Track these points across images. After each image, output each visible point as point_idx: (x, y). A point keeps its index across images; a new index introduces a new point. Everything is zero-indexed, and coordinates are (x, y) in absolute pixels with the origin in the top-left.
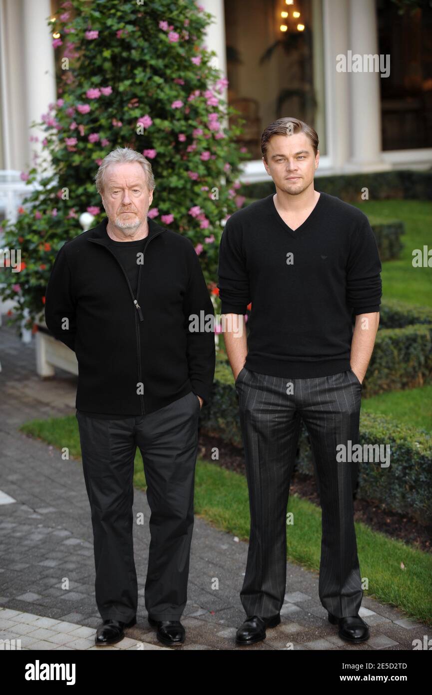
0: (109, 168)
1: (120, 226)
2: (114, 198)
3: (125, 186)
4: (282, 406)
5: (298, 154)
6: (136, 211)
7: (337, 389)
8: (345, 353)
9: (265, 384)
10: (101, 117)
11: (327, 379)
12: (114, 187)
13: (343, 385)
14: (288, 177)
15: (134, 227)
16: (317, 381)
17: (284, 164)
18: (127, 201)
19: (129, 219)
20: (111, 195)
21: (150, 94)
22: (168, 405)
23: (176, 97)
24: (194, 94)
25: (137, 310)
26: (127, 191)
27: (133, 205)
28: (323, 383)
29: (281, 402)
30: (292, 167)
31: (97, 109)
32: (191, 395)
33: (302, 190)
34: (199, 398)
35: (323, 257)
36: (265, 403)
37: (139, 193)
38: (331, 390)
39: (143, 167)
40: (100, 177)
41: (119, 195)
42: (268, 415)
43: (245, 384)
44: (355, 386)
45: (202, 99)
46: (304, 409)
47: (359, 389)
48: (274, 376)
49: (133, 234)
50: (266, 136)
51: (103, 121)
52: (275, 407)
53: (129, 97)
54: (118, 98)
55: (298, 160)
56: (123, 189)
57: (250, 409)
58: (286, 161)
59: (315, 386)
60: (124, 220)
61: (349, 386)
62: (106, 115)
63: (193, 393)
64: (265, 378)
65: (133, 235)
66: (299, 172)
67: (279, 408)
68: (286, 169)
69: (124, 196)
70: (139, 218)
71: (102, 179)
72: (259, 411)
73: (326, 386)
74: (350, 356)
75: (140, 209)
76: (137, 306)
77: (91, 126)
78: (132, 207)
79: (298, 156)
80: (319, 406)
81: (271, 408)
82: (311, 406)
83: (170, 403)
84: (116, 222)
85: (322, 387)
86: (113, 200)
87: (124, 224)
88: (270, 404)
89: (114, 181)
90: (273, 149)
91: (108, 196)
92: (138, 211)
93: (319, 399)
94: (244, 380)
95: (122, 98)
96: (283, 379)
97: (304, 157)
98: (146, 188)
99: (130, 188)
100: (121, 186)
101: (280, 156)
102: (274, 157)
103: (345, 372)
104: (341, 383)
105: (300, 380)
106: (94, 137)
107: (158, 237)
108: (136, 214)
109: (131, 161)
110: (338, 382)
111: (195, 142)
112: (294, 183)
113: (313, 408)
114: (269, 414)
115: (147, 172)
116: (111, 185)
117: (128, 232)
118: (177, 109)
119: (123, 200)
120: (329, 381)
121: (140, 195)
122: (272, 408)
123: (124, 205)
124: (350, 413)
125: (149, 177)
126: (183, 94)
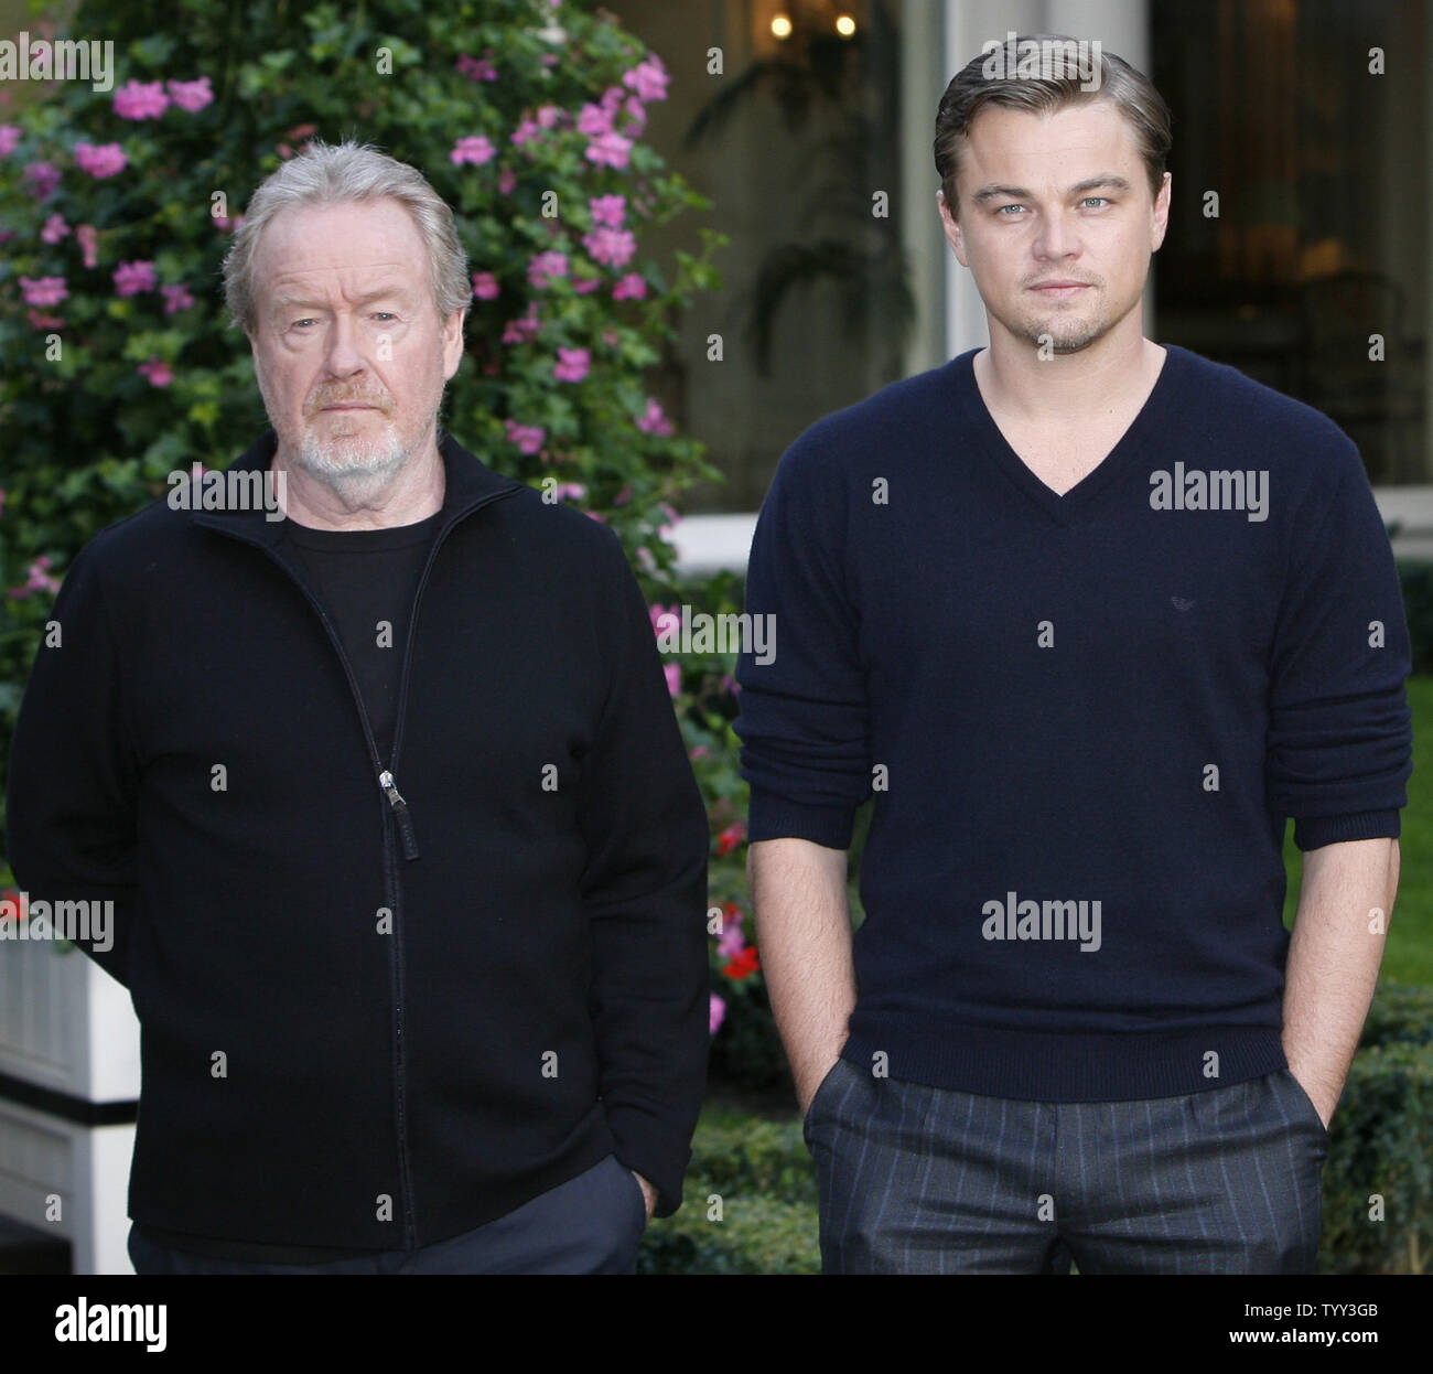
0: (277, 227)
1: (320, 464)
2: (293, 350)
3: (336, 296)
4: (1000, 1215)
5: (1083, 188)
6: (385, 400)
7: (1230, 1147)
8: (1260, 1001)
9: (932, 1126)
10: (166, 197)
11: (1190, 1106)
12: (293, 302)
13: (1253, 1131)
14: (1040, 280)
15: (381, 467)
16: (1148, 1111)
17: (1024, 228)
18: (345, 360)
19: (355, 435)
20: (283, 336)
21: (364, 111)
22: (512, 1210)
23: (469, 125)
24: (535, 119)
25: (393, 813)
26: (344, 317)
27: (372, 375)
28: (1175, 1122)
29: (995, 1199)
30: (1057, 245)
31: (149, 163)
32: (610, 1166)
33: (1091, 333)
34: (642, 1183)
35: (1182, 605)
36: (932, 1205)
37: (398, 328)
38: (1204, 1151)
39: (419, 224)
40: (240, 266)
41: (314, 338)
42: (942, 1255)
43: (845, 1125)
44: (1299, 1139)
45: (567, 136)
46: (1093, 1229)
47: (1318, 1152)
48: (966, 1090)
49: (378, 498)
50: (955, 105)
51: (174, 212)
52: (971, 1219)
53: (281, 117)
54: (238, 126)
55: (1082, 215)
56: (330, 312)
57: (865, 1231)
58: (1035, 214)
59: (1141, 1134)
60: (335, 438)
61: (1277, 1136)
62: (184, 187)
63: (619, 1160)
64: (929, 1101)
65: (375, 505)
66: (1085, 262)
67: (988, 1226)
68: (1033, 247)
69: (332, 342)
70: (398, 429)
71: (248, 274)
72: (902, 1235)
73: (1187, 1137)
74: (1281, 1017)
75: (401, 391)
76: (395, 796)
77: (123, 231)
78: (369, 386)
79: (1083, 197)
80: (1153, 1218)
81: (954, 1224)
82: (1121, 1216)
83: (521, 1203)
84: (304, 446)
85: (1168, 1141)
86: (290, 356)
87: (335, 456)
88: (947, 1208)
89: (292, 281)
90: (981, 161)
91: (272, 341)
92: (395, 400)
93: (1155, 1186)
94: (839, 1113)
95: (251, 123)
96: (1004, 1104)
97: (1110, 202)
98: (428, 305)
99: (359, 305)
100: (320, 296)
101: (1008, 192)
102: (984, 195)
103: (1264, 1079)
104: (1244, 1124)
105: (1077, 1108)
106: (134, 275)
107: (484, 517)
108: (385, 412)
109: (366, 197)
110: (1232, 1118)
111: (533, 307)
112: (1062, 306)
113: (1128, 1226)
114: (947, 1248)
115: (435, 241)
116: (282, 294)
117: (360, 490)
118: (468, 167)
119: (328, 358)
120: (1199, 1115)
121: (404, 335)
122: (959, 1227)
123: (331, 377)
124: (1281, 1249)
125: (440, 263)
126: (490, 114)
